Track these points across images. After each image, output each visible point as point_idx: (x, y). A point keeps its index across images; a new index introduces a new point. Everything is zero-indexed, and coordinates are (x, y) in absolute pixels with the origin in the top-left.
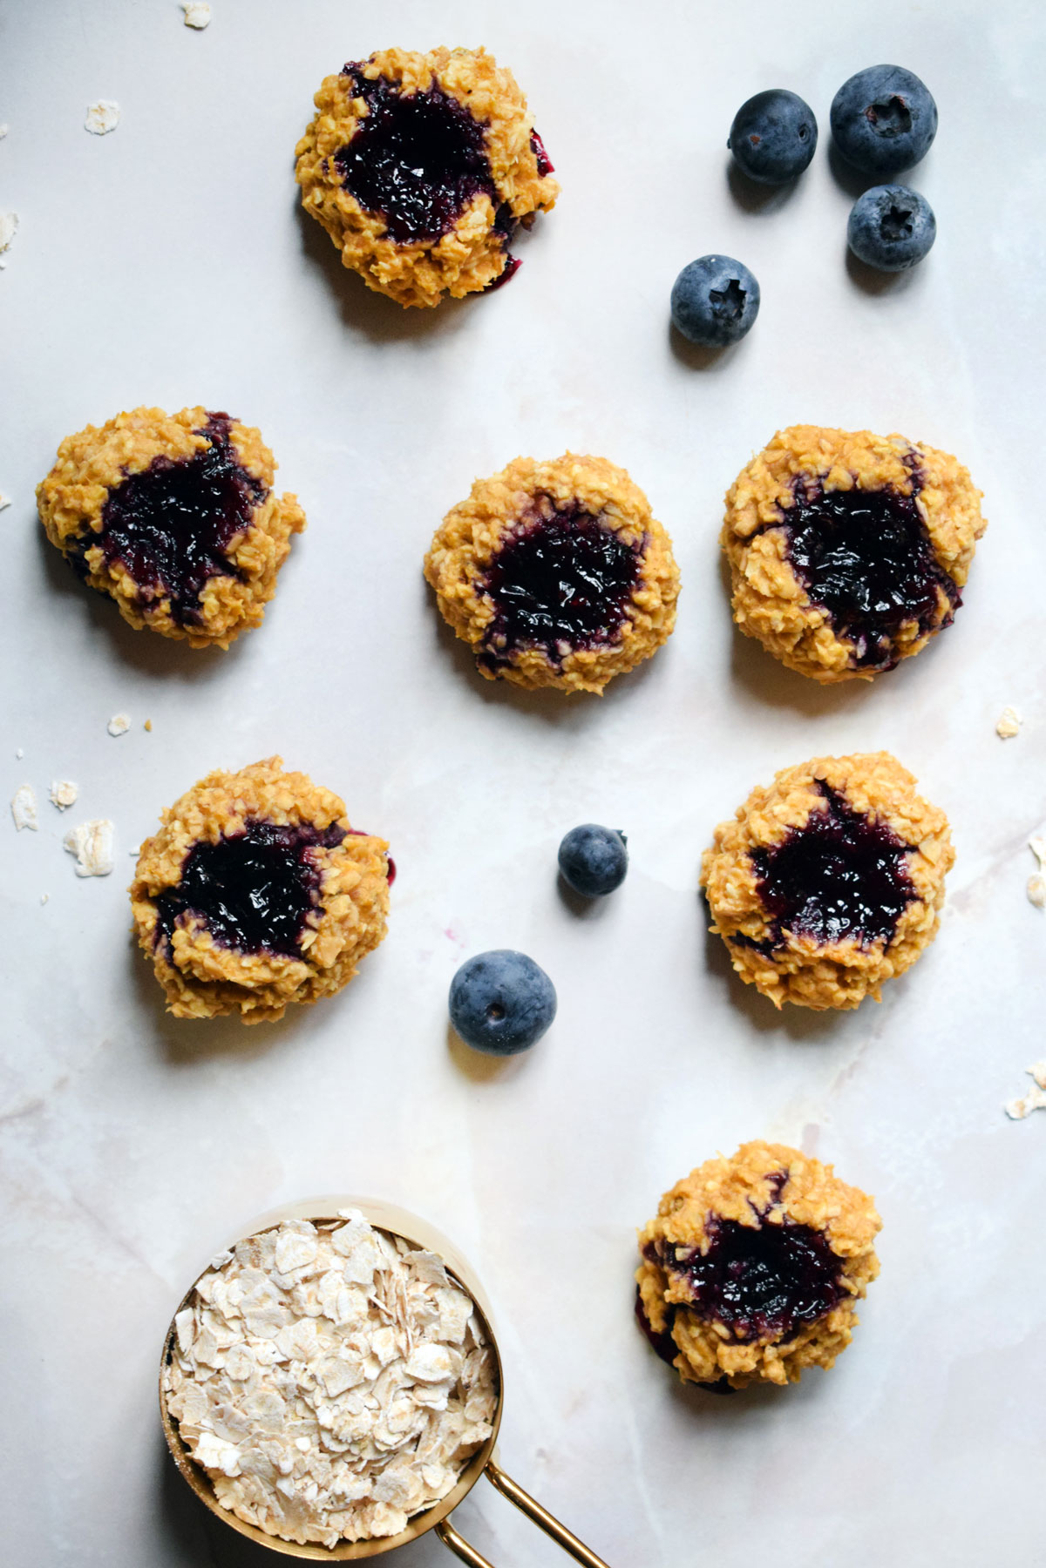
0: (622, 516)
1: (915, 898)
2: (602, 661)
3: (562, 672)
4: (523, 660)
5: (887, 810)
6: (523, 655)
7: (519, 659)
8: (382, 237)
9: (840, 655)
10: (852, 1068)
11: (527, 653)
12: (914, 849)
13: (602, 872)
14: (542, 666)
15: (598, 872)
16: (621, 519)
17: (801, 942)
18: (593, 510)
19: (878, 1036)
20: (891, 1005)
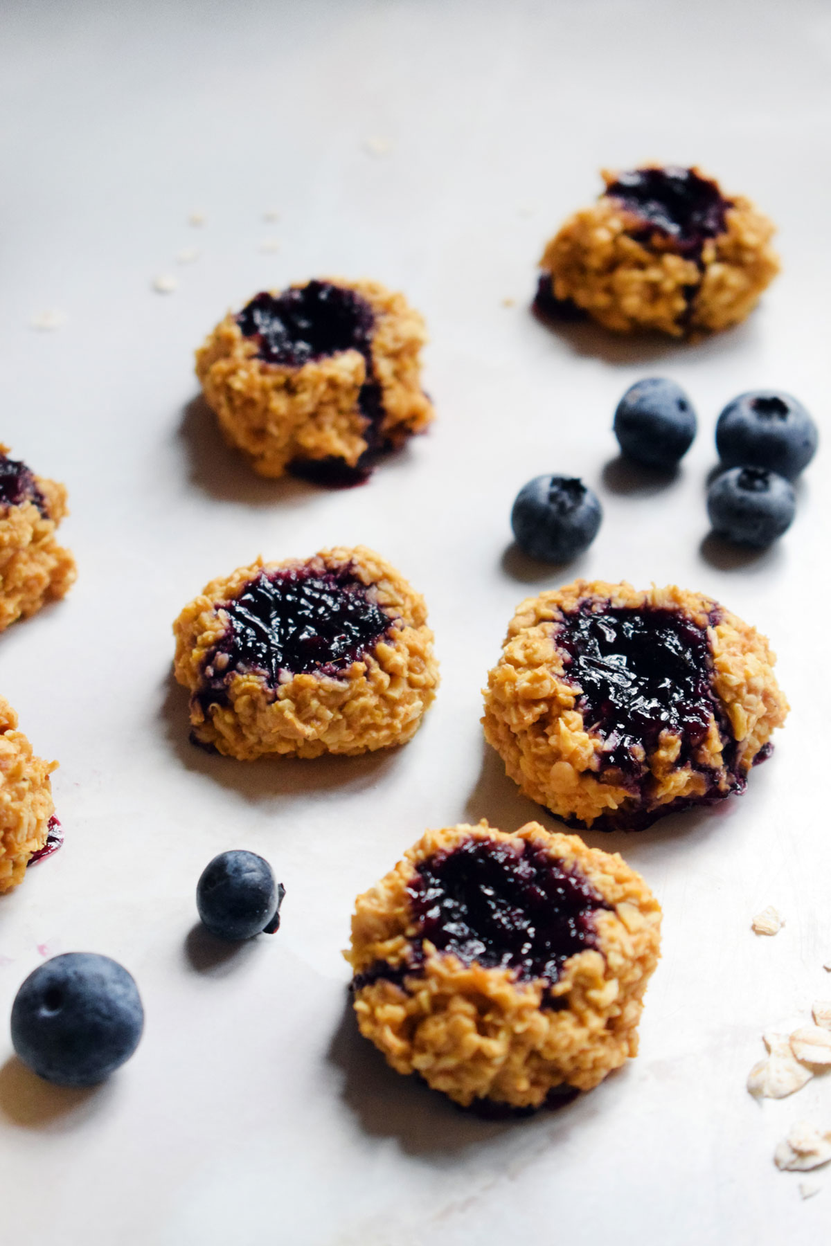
0: (392, 592)
1: (595, 948)
2: (321, 692)
3: (276, 698)
4: (239, 683)
5: (591, 865)
6: (239, 677)
7: (236, 682)
8: (250, 357)
9: (584, 745)
10: (470, 1202)
11: (245, 676)
12: (611, 908)
13: (240, 875)
14: (256, 690)
15: (236, 875)
16: (391, 595)
17: (444, 961)
18: (366, 579)
19: (513, 1177)
20: (540, 1151)
